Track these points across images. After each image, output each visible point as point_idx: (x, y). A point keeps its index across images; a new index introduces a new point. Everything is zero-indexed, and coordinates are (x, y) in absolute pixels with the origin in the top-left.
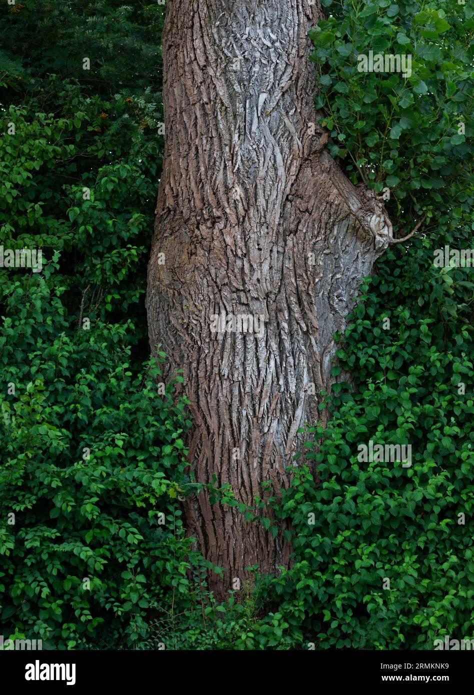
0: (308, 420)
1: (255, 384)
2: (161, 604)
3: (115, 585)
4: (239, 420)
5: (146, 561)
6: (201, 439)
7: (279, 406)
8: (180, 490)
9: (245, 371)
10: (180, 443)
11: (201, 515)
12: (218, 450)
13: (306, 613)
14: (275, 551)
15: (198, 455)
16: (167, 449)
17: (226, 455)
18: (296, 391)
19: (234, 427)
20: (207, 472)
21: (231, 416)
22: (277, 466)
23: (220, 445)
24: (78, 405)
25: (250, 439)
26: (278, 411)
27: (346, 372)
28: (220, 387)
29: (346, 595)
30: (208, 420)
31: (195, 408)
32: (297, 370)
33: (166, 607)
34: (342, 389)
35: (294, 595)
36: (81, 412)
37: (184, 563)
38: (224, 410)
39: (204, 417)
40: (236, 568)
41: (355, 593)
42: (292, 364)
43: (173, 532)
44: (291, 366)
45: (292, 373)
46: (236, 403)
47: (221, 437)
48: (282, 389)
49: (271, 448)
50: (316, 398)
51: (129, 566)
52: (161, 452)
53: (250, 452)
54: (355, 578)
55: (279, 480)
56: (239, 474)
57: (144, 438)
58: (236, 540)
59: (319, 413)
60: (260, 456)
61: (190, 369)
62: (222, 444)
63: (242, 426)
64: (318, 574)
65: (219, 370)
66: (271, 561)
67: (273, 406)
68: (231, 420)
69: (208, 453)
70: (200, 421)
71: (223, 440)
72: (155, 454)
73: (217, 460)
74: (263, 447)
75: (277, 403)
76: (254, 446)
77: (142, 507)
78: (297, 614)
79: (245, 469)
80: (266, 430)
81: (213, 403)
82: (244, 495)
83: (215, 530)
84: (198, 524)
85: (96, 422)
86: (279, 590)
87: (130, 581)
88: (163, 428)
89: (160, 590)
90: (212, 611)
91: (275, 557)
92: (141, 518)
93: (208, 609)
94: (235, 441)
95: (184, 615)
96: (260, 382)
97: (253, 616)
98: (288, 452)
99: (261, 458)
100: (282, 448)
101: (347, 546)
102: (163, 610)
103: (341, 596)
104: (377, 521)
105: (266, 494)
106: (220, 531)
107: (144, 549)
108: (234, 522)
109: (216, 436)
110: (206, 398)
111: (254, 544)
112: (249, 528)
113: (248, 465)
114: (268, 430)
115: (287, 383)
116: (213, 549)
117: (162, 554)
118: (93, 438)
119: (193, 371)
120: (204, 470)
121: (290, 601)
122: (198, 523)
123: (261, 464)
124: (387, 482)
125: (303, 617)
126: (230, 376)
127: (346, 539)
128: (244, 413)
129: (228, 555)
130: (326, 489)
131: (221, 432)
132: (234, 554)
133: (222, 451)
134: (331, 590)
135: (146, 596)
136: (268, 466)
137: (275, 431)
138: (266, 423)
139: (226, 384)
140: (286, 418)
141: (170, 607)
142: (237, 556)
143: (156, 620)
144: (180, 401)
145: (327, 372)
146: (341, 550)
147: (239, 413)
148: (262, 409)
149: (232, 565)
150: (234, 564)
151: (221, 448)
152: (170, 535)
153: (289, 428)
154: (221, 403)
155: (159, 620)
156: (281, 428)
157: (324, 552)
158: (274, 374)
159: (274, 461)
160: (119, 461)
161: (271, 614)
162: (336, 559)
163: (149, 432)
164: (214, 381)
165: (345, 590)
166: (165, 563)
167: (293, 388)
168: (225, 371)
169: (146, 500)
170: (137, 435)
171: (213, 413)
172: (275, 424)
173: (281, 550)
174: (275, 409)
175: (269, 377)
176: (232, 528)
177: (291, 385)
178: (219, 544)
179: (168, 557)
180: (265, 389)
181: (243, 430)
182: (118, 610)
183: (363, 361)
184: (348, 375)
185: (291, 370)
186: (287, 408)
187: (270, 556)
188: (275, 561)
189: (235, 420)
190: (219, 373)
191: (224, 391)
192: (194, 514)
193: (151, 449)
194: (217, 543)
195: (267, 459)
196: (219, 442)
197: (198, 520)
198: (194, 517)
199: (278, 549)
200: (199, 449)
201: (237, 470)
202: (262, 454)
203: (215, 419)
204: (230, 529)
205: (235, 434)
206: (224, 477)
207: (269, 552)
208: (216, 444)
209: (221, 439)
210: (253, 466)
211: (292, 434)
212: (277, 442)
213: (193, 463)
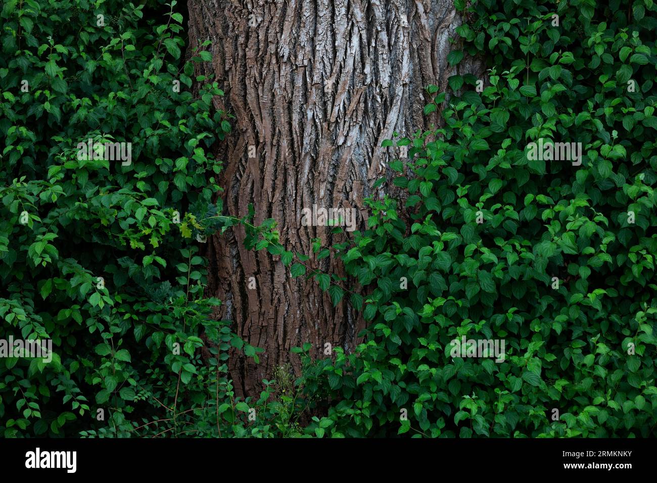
0: (407, 129)
1: (328, 71)
2: (158, 395)
3: (91, 365)
4: (302, 126)
5: (138, 332)
7: (362, 105)
8: (197, 226)
9: (314, 51)
11: (240, 266)
12: (269, 169)
13: (373, 418)
14: (345, 324)
15: (241, 176)
16: (182, 163)
17: (280, 177)
18: (390, 85)
19: (295, 136)
20: (252, 200)
21: (290, 118)
22: (355, 197)
23: (273, 161)
24: (47, 93)
25: (317, 154)
26: (360, 113)
27: (475, 59)
28: (277, 75)
29: (434, 396)
30: (258, 123)
31: (240, 104)
32: (393, 53)
33: (166, 401)
34: (465, 85)
35: (358, 392)
36: (51, 102)
37: (195, 338)
38: (280, 108)
39: (252, 119)
40: (287, 346)
41: (450, 394)
42: (386, 44)
43: (185, 288)
44: (383, 46)
45: (385, 56)
46: (298, 99)
47: (275, 149)
48: (368, 81)
49: (346, 169)
50: (421, 96)
51: (105, 336)
52: (174, 166)
53: (316, 174)
54: (448, 371)
56: (298, 206)
57: (145, 144)
58: (289, 305)
59: (426, 118)
60: (330, 180)
61: (236, 45)
62: (276, 160)
63: (306, 134)
64: (395, 361)
65: (277, 48)
66: (337, 339)
67: (353, 105)
68: (290, 124)
69: (255, 173)
70: (244, 124)
71: (278, 155)
72: (165, 170)
73: (268, 184)
74: (336, 167)
75: (359, 102)
76: (321, 164)
77: (138, 249)
78: (358, 420)
79: (307, 198)
80: (341, 141)
81: (266, 98)
82: (304, 238)
83: (258, 288)
84: (235, 279)
85: (74, 119)
86: (334, 383)
87: (109, 357)
88: (175, 130)
89: (159, 375)
90: (229, 410)
91: (344, 333)
92: (136, 265)
93: (224, 407)
94: (294, 157)
95: (191, 413)
96: (336, 69)
97: (292, 420)
98: (371, 175)
99: (333, 184)
100: (364, 170)
101: (441, 320)
102: (160, 404)
103: (425, 396)
104: (487, 285)
105: (336, 238)
106: (266, 290)
107: (137, 313)
108: (287, 278)
109: (268, 148)
110: (257, 89)
111: (314, 312)
112: (308, 288)
113: (312, 193)
114: (345, 142)
115: (376, 72)
116: (254, 318)
117: (163, 321)
118: (70, 141)
119: (239, 49)
120: (248, 198)
121: (352, 403)
122: (234, 277)
123: (331, 193)
124: (513, 227)
125: (369, 426)
126: (292, 58)
127: (438, 311)
128: (310, 114)
129: (275, 326)
130: (416, 233)
131: (275, 142)
132: (285, 327)
133: (276, 170)
134: (413, 388)
135: (133, 382)
136: (342, 196)
137: (354, 143)
138: (342, 131)
139: (285, 70)
140: (372, 124)
141: (171, 400)
142: (289, 329)
143: (145, 421)
145: (443, 57)
146: (432, 327)
147: (303, 114)
148: (336, 109)
149: (281, 342)
150: (284, 340)
151: (275, 166)
152: (181, 294)
153: (376, 140)
154: (277, 98)
155: (151, 420)
156: (364, 139)
157: (405, 330)
158: (358, 58)
159: (351, 189)
160: (110, 178)
161: (315, 419)
162: (423, 341)
163: (152, 135)
164: (269, 64)
165: (434, 388)
166: (166, 335)
167: (385, 79)
168: (285, 51)
169: (145, 239)
170: (136, 140)
171: (265, 113)
172: (355, 132)
173: (354, 323)
174: (356, 110)
175: (350, 62)
176: (285, 287)
177: (382, 74)
178: (263, 310)
179: (172, 327)
180: (342, 79)
181: (306, 141)
182: (80, 407)
183: (493, 42)
184: (478, 64)
185: (384, 54)
186: (374, 110)
187: (337, 331)
188: (344, 339)
189: (295, 124)
190: (277, 53)
191: (283, 80)
192: (229, 264)
193: (158, 162)
194: (261, 308)
195: (340, 185)
196: (271, 158)
197: (235, 273)
198: (229, 267)
199: (350, 321)
200: (243, 166)
201: (295, 200)
202: (334, 177)
203: (268, 122)
204: (282, 288)
205: (296, 145)
206: (276, 210)
207: (335, 325)
208: (267, 159)
209: (275, 152)
210: (319, 195)
211: (379, 150)
212: (357, 160)
213: (233, 187)
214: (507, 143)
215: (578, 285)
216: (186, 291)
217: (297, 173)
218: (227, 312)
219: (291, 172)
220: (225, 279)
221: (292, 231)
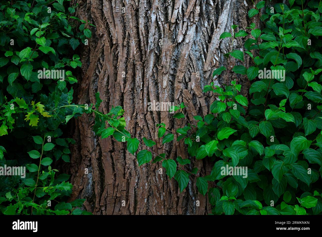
0: (235, 30)
4: (147, 28)
6: (103, 53)
7: (198, 8)
11: (98, 145)
12: (121, 65)
14: (187, 198)
15: (100, 72)
17: (130, 72)
19: (141, 37)
20: (107, 92)
21: (138, 23)
22: (193, 86)
23: (124, 59)
25: (160, 51)
26: (197, 14)
30: (112, 28)
31: (98, 15)
38: (129, 16)
39: (107, 27)
46: (144, 6)
47: (125, 49)
49: (185, 63)
50: (245, 3)
53: (160, 68)
55: (195, 104)
56: (145, 95)
58: (139, 178)
59: (249, 22)
62: (127, 58)
63: (150, 35)
67: (190, 8)
68: (137, 28)
69: (110, 69)
70: (101, 30)
71: (128, 54)
73: (121, 78)
74: (176, 62)
75: (195, 5)
76: (164, 59)
79: (152, 89)
80: (180, 39)
81: (118, 9)
82: (150, 122)
83: (113, 164)
84: (94, 156)
91: (187, 204)
94: (141, 55)
98: (207, 67)
99: (174, 76)
100: (200, 63)
105: (177, 122)
106: (119, 166)
109: (120, 49)
110: (110, 2)
111: (160, 185)
112: (154, 164)
113: (156, 84)
114: (183, 40)
116: (109, 189)
120: (105, 90)
122: (93, 154)
123: (173, 84)
128: (153, 18)
129: (127, 197)
131: (125, 43)
132: (136, 196)
133: (127, 66)
136: (182, 86)
137: (192, 41)
138: (181, 30)
140: (206, 25)
142: (139, 199)
147: (148, 18)
148: (176, 12)
149: (132, 211)
150: (135, 209)
151: (126, 63)
152: (29, 182)
153: (210, 38)
159: (190, 80)
171: (118, 21)
172: (192, 32)
173: (194, 196)
174: (193, 12)
176: (135, 163)
178: (117, 183)
181: (151, 40)
186: (208, 12)
187: (180, 204)
189: (142, 27)
192: (90, 143)
193: (8, 54)
194: (115, 180)
195: (180, 76)
196: (123, 56)
197: (94, 150)
198: (90, 146)
199: (191, 193)
200: (101, 64)
201: (143, 90)
202: (174, 70)
203: (119, 28)
204: (133, 164)
205: (142, 45)
206: (127, 99)
207: (178, 198)
208: (120, 58)
209: (125, 52)
210: (162, 85)
211: (213, 46)
212: (194, 55)
213: (94, 81)
216: (35, 179)
217: (144, 67)
218: (88, 184)
219: (139, 67)
220: (86, 156)
221: (141, 116)
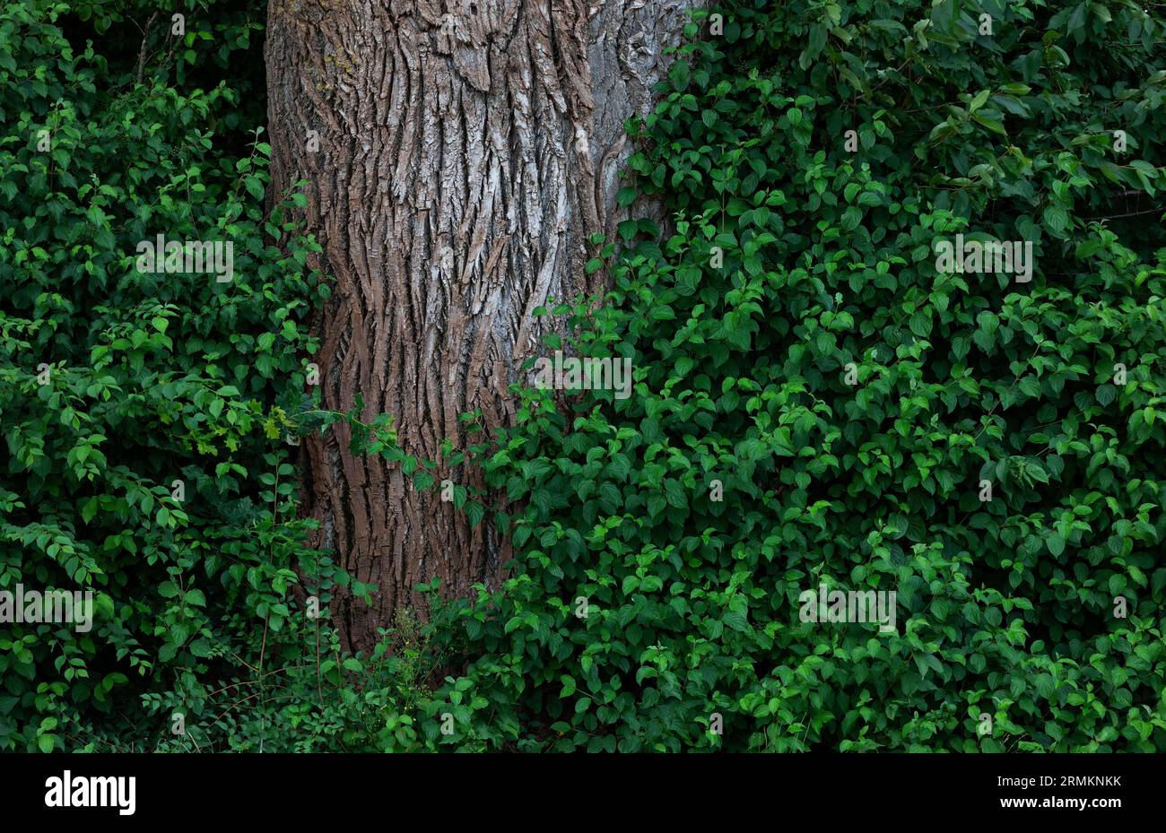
0: (565, 292)
1: (459, 215)
2: (238, 649)
3: (148, 610)
4: (424, 288)
5: (210, 565)
6: (349, 323)
7: (505, 261)
8: (287, 423)
9: (439, 189)
10: (290, 328)
11: (343, 476)
12: (381, 347)
13: (526, 677)
14: (484, 553)
15: (343, 356)
16: (266, 340)
17: (396, 357)
18: (541, 234)
19: (415, 302)
20: (358, 389)
21: (409, 279)
22: (496, 383)
23: (386, 337)
24: (88, 248)
25: (445, 325)
26: (502, 271)
27: (652, 199)
28: (390, 220)
29: (608, 647)
30: (365, 285)
31: (341, 260)
32: (545, 191)
33: (248, 657)
34: (639, 232)
35: (506, 643)
36: (94, 261)
37: (286, 571)
38: (395, 265)
39: (357, 280)
40: (407, 583)
41: (627, 644)
42: (535, 179)
43: (271, 507)
44: (532, 183)
45: (534, 196)
46: (419, 254)
47: (388, 320)
48: (513, 228)
49: (483, 346)
50: (582, 248)
51: (172, 571)
52: (256, 344)
53: (444, 353)
54: (626, 613)
55: (499, 411)
56: (421, 395)
57: (219, 315)
58: (409, 528)
59: (589, 279)
60: (463, 360)
61: (335, 182)
62: (390, 335)
63: (430, 300)
64: (555, 602)
65: (390, 186)
66: (474, 573)
67: (493, 261)
68: (409, 287)
69: (362, 353)
70: (347, 286)
71: (392, 327)
72: (243, 349)
73: (379, 367)
74: (470, 343)
75: (500, 257)
76: (450, 340)
77: (209, 455)
78: (506, 681)
79: (431, 386)
80: (476, 308)
81: (375, 253)
82: (428, 439)
83: (368, 506)
84: (336, 494)
85: (124, 282)
86: (473, 632)
87: (177, 600)
88: (258, 297)
89: (239, 622)
90: (334, 669)
91: (484, 564)
92: (206, 476)
93: (328, 664)
94: (414, 330)
95: (283, 674)
96: (469, 213)
97: (417, 681)
98: (518, 354)
99: (466, 366)
100: (508, 346)
101: (615, 546)
102: (241, 662)
103: (594, 647)
104: (677, 499)
105: (471, 436)
106: (378, 509)
107: (209, 540)
108: (407, 492)
109: (378, 319)
110: (363, 241)
111: (444, 537)
112: (435, 504)
113: (439, 378)
114: (482, 310)
115: (523, 217)
116: (362, 545)
117: (243, 551)
118: (118, 312)
119: (340, 187)
120: (353, 386)
121: (497, 656)
122: (335, 491)
123: (464, 378)
124: (707, 421)
125: (521, 688)
126: (411, 199)
127: (612, 534)
128: (435, 273)
129: (391, 556)
130: (581, 430)
131: (388, 310)
132: (404, 556)
133: (390, 348)
134: (579, 636)
135: (207, 633)
136: (479, 382)
137: (495, 312)
138: (478, 295)
139: (402, 214)
140: (517, 286)
141: (256, 657)
142: (410, 559)
143: (222, 683)
144: (301, 244)
145: (610, 196)
146: (603, 555)
147: (425, 273)
148: (470, 266)
149: (398, 578)
150: (403, 576)
151: (389, 342)
152: (267, 515)
153: (524, 306)
154: (390, 252)
155: (229, 682)
156: (507, 305)
157: (568, 558)
158: (499, 198)
159: (491, 371)
160: (171, 361)
161: (449, 679)
162: (591, 574)
163: (228, 304)
164: (380, 207)
165: (607, 637)
166: (247, 568)
167: (534, 226)
168: (401, 189)
169: (218, 441)
170: (206, 310)
171: (375, 273)
172: (495, 297)
173: (496, 551)
174: (497, 267)
175: (488, 203)
176: (403, 503)
177: (530, 220)
178: (374, 535)
179: (255, 558)
180: (478, 226)
181: (430, 308)
182: (139, 665)
183: (678, 177)
184: (656, 205)
185: (532, 192)
186: (521, 267)
187: (473, 562)
188: (483, 573)
189: (415, 286)
190: (390, 193)
191: (398, 229)
192: (328, 473)
193: (234, 339)
194: (371, 532)
195: (476, 367)
196: (383, 332)
197: (336, 485)
198: (329, 479)
199: (491, 548)
200: (345, 343)
201: (417, 387)
202: (468, 356)
203: (378, 284)
204: (399, 505)
205: (416, 315)
206: (391, 400)
207: (471, 553)
208: (378, 334)
209: (388, 324)
210: (448, 381)
211: (528, 321)
212: (499, 333)
213: (332, 371)
214: (698, 310)
215: (794, 497)
216: (272, 511)
217: (418, 350)
218: (326, 539)
219: (410, 350)
220: (323, 494)
221: (413, 430)
